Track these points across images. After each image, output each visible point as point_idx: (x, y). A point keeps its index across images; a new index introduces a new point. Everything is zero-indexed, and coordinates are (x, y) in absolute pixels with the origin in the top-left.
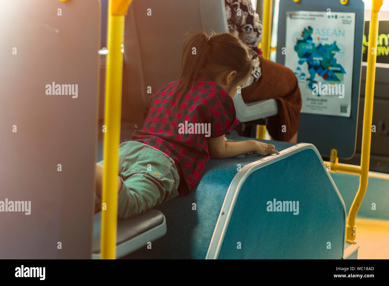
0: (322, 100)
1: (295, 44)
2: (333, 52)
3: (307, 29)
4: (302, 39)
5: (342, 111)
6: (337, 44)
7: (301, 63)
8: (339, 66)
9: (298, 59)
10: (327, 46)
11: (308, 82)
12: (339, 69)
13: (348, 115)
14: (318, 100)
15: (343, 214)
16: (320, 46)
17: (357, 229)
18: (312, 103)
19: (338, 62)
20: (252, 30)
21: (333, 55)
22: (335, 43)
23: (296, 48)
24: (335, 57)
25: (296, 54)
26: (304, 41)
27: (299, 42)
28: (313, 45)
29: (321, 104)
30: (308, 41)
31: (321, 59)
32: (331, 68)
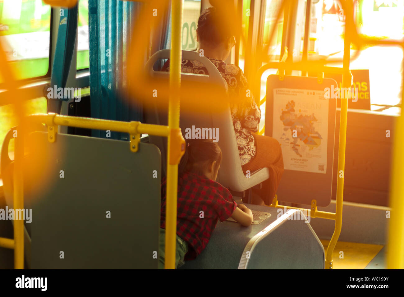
0: (304, 160)
1: (281, 114)
2: (312, 122)
3: (290, 102)
4: (287, 110)
5: (320, 169)
6: (315, 115)
7: (286, 130)
8: (317, 133)
9: (283, 127)
10: (306, 116)
11: (292, 145)
12: (317, 135)
13: (325, 172)
14: (301, 160)
15: (322, 256)
16: (301, 116)
17: (333, 263)
18: (295, 162)
19: (316, 130)
20: (254, 119)
21: (312, 124)
22: (313, 114)
23: (282, 118)
24: (313, 126)
25: (281, 122)
26: (288, 112)
27: (284, 113)
28: (296, 115)
29: (303, 163)
30: (291, 112)
31: (302, 127)
32: (310, 135)
